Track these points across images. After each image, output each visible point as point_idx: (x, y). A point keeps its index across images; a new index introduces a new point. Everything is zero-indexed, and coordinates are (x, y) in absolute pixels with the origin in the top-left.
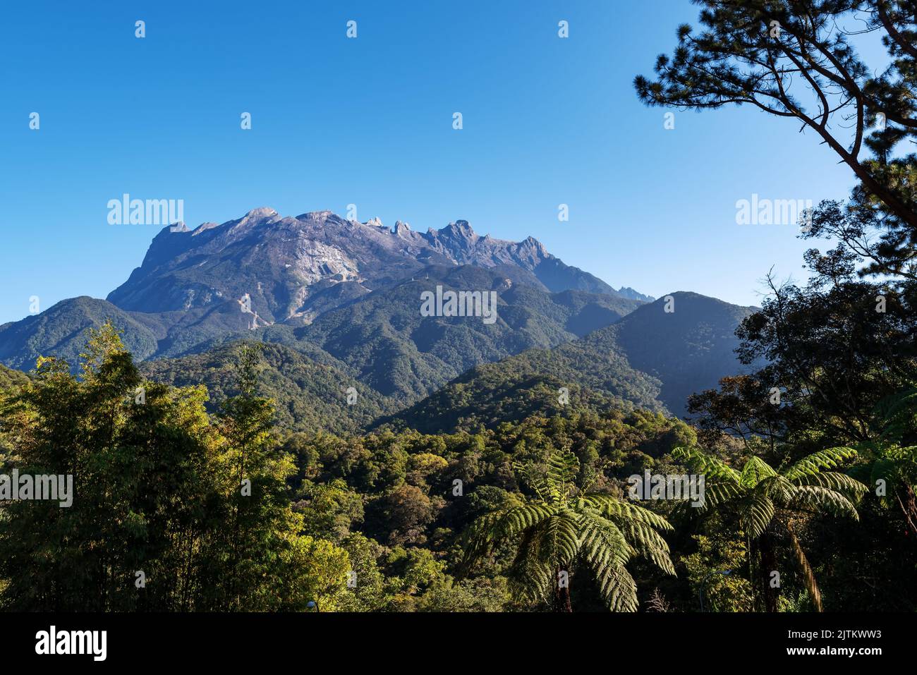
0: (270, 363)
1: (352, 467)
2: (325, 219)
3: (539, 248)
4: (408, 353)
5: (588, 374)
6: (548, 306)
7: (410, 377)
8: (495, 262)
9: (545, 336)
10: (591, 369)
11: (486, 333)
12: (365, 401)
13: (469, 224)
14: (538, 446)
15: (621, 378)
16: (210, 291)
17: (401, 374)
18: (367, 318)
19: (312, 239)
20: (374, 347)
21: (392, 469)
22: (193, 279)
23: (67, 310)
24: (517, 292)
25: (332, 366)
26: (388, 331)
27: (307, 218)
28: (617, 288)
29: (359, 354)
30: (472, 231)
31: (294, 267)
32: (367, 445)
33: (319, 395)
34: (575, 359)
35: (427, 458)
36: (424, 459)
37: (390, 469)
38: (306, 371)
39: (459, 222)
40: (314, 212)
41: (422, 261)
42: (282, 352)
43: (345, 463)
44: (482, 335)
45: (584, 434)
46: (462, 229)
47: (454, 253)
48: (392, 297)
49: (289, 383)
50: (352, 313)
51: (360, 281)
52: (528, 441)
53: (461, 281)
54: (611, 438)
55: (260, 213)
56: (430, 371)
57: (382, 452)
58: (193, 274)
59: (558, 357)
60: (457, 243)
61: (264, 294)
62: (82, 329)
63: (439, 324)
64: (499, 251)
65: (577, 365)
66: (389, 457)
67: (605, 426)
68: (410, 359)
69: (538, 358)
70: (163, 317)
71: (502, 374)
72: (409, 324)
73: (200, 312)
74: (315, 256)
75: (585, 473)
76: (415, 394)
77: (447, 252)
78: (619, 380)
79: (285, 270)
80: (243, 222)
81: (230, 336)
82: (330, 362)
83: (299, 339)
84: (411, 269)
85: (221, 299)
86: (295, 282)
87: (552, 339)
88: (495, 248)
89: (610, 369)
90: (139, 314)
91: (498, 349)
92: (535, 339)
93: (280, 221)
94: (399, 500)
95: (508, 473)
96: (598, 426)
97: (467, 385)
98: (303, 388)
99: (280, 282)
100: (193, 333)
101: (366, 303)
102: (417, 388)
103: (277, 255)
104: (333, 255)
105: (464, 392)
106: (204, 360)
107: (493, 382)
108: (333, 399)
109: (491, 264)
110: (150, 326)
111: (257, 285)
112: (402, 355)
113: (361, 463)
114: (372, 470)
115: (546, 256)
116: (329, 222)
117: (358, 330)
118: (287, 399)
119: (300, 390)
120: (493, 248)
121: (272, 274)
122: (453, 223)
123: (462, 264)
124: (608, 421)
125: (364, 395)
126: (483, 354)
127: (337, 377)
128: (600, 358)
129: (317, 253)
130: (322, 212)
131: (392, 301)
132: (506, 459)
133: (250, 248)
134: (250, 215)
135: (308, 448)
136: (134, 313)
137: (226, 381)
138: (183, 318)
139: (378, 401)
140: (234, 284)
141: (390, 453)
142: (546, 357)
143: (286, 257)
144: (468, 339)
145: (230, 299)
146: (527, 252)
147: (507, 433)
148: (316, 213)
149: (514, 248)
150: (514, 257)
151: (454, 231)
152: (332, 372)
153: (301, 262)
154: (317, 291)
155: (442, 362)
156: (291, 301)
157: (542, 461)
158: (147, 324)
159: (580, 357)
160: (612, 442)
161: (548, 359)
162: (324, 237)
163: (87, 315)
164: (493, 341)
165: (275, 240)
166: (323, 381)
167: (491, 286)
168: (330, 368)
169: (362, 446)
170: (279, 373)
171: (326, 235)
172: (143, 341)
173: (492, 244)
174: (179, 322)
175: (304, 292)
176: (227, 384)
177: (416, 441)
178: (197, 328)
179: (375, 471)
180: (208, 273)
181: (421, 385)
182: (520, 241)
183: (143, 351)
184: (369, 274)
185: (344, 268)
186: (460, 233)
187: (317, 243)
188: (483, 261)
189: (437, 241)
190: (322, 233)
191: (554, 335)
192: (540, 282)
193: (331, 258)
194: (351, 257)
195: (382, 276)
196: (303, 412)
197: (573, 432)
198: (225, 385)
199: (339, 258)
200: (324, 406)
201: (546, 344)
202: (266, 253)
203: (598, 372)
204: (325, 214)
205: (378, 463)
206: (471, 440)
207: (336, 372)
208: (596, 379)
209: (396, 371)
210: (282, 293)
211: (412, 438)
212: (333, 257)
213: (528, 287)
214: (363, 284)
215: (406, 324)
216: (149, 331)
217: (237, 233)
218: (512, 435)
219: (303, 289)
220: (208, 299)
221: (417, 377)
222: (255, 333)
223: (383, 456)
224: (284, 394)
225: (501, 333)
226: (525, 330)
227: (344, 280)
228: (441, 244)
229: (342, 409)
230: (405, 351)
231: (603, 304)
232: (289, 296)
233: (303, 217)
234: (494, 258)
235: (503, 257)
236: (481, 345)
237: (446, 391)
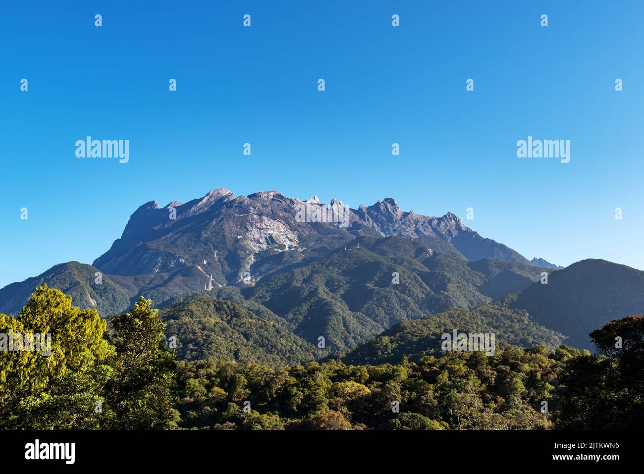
0: (221, 317)
1: (276, 392)
2: (271, 197)
3: (457, 222)
4: (341, 312)
5: (504, 332)
6: (466, 272)
7: (342, 333)
8: (418, 235)
9: (464, 299)
10: (508, 327)
11: (410, 296)
12: (302, 352)
13: (395, 202)
14: (462, 377)
15: (536, 337)
16: (175, 258)
17: (335, 330)
18: (305, 281)
19: (260, 215)
20: (311, 306)
21: (316, 395)
22: (162, 248)
23: (60, 273)
24: (439, 260)
25: (273, 321)
26: (323, 292)
27: (256, 196)
28: (530, 258)
29: (298, 313)
30: (398, 208)
31: (245, 238)
32: (292, 374)
33: (262, 346)
34: (492, 318)
35: (350, 386)
36: (347, 386)
37: (313, 396)
38: (251, 325)
39: (386, 200)
40: (263, 192)
41: (354, 233)
42: (232, 308)
43: (271, 388)
44: (407, 297)
45: (508, 367)
46: (389, 205)
47: (382, 227)
48: (327, 263)
49: (236, 335)
50: (292, 277)
51: (300, 250)
52: (451, 372)
53: (387, 250)
54: (536, 371)
55: (218, 193)
56: (360, 328)
57: (306, 379)
58: (162, 244)
59: (477, 316)
60: (384, 219)
61: (219, 261)
62: (71, 288)
63: (368, 287)
64: (422, 225)
65: (495, 324)
66: (313, 383)
67: (531, 360)
68: (343, 317)
69: (458, 317)
70: (135, 279)
71: (425, 329)
72: (342, 286)
73: (166, 276)
74: (262, 229)
75: (512, 403)
76: (346, 349)
77: (376, 226)
78: (535, 339)
79: (237, 240)
80: (204, 201)
81: (190, 295)
82: (272, 318)
83: (247, 298)
84: (344, 240)
85: (184, 265)
86: (245, 251)
87: (471, 302)
88: (418, 222)
89: (525, 328)
90: (117, 277)
91: (421, 310)
92: (455, 301)
93: (234, 200)
94: (321, 423)
95: (431, 402)
96: (523, 360)
97: (392, 337)
98: (248, 339)
99: (233, 250)
100: (159, 294)
101: (305, 269)
102: (349, 342)
103: (230, 228)
104: (278, 228)
105: (390, 344)
106: (165, 314)
107: (417, 336)
108: (274, 350)
109: (415, 236)
110: (125, 287)
111: (214, 253)
112: (335, 313)
113: (286, 389)
114: (295, 395)
115: (463, 229)
116: (275, 200)
117: (298, 291)
118: (234, 348)
119: (245, 341)
120: (416, 222)
121: (226, 244)
122: (382, 200)
123: (388, 236)
124: (533, 355)
125: (301, 347)
126: (407, 314)
127: (278, 331)
128: (516, 318)
129: (264, 226)
130: (269, 192)
131: (327, 267)
132: (428, 389)
133: (208, 223)
134: (210, 195)
135: (238, 375)
136: (113, 275)
137: (182, 331)
138: (152, 280)
139: (313, 353)
140: (194, 252)
141: (314, 380)
142: (465, 316)
143: (238, 230)
144: (394, 301)
145: (190, 264)
146: (447, 226)
147: (430, 365)
148: (264, 192)
149: (435, 222)
150: (435, 230)
151: (382, 208)
152: (274, 326)
153: (250, 234)
154: (263, 258)
155: (371, 320)
156: (241, 267)
157: (466, 391)
158: (123, 286)
159: (497, 318)
160: (539, 375)
161: (467, 318)
162: (271, 212)
163: (75, 277)
164: (416, 302)
165: (230, 215)
166: (266, 334)
167: (414, 255)
168: (272, 323)
169: (287, 373)
170: (227, 326)
171: (272, 211)
172: (119, 299)
173: (415, 218)
174: (148, 284)
175: (252, 259)
176: (183, 333)
177: (340, 370)
178: (163, 289)
179: (298, 396)
180: (174, 242)
181: (352, 340)
182: (441, 216)
183: (118, 307)
184: (307, 244)
185: (287, 239)
186: (387, 209)
187: (264, 218)
188: (407, 233)
189: (367, 216)
190: (269, 210)
191: (472, 298)
192: (458, 252)
193: (276, 230)
194: (292, 229)
195: (319, 246)
196: (247, 359)
197: (498, 365)
198: (181, 334)
199: (283, 230)
200: (266, 356)
201: (465, 306)
202: (222, 226)
203: (514, 331)
204: (272, 194)
205: (301, 389)
206: (394, 371)
207: (277, 327)
208: (512, 336)
209: (329, 327)
210: (234, 260)
211: (336, 368)
212: (277, 230)
213: (448, 256)
214: (302, 252)
215: (339, 287)
216: (124, 291)
217: (199, 210)
218: (434, 368)
219: (252, 257)
220: (172, 265)
221: (349, 333)
222: (210, 293)
223: (307, 382)
224: (231, 344)
225: (424, 296)
226: (446, 293)
227: (287, 249)
228: (370, 219)
229: (282, 359)
230: (338, 310)
231: (517, 271)
232: (240, 263)
233: (253, 196)
234: (417, 231)
235: (424, 230)
236: (406, 306)
237: (373, 342)
